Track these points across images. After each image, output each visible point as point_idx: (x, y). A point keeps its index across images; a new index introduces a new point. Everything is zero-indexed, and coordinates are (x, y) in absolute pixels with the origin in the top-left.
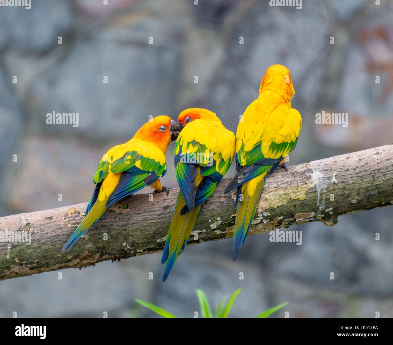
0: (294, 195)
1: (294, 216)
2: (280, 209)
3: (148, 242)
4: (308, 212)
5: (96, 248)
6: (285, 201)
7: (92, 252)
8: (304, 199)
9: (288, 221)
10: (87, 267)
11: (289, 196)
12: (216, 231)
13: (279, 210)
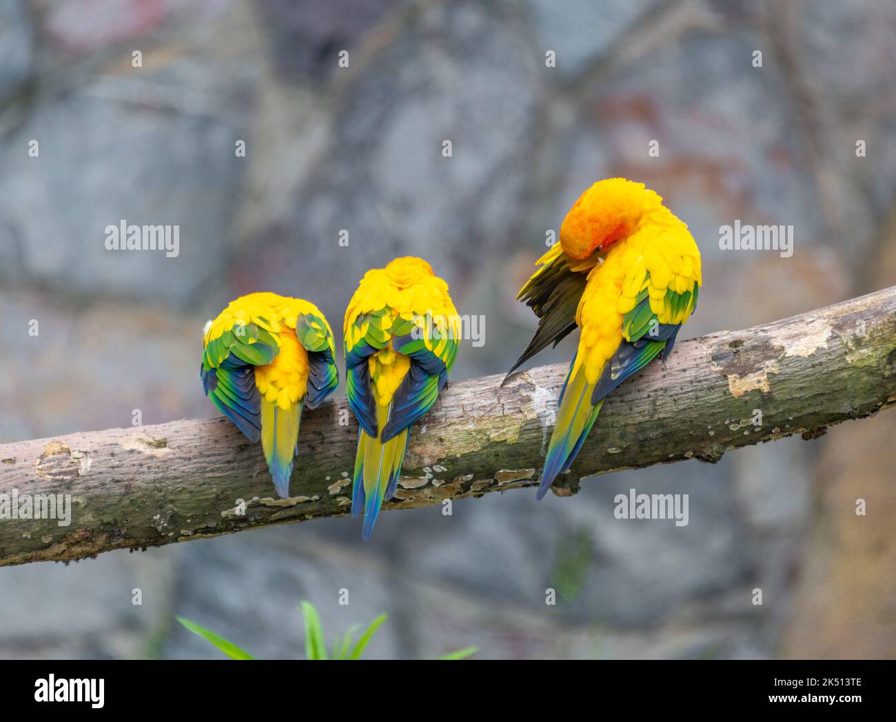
0: (496, 434)
1: (494, 474)
2: (467, 460)
3: (204, 516)
4: (522, 468)
5: (99, 523)
6: (478, 444)
7: (93, 530)
8: (515, 442)
9: (482, 484)
10: (81, 560)
11: (485, 434)
12: (338, 499)
13: (465, 462)
